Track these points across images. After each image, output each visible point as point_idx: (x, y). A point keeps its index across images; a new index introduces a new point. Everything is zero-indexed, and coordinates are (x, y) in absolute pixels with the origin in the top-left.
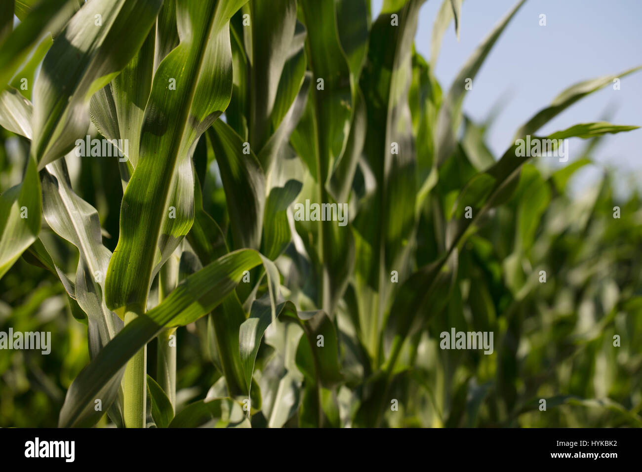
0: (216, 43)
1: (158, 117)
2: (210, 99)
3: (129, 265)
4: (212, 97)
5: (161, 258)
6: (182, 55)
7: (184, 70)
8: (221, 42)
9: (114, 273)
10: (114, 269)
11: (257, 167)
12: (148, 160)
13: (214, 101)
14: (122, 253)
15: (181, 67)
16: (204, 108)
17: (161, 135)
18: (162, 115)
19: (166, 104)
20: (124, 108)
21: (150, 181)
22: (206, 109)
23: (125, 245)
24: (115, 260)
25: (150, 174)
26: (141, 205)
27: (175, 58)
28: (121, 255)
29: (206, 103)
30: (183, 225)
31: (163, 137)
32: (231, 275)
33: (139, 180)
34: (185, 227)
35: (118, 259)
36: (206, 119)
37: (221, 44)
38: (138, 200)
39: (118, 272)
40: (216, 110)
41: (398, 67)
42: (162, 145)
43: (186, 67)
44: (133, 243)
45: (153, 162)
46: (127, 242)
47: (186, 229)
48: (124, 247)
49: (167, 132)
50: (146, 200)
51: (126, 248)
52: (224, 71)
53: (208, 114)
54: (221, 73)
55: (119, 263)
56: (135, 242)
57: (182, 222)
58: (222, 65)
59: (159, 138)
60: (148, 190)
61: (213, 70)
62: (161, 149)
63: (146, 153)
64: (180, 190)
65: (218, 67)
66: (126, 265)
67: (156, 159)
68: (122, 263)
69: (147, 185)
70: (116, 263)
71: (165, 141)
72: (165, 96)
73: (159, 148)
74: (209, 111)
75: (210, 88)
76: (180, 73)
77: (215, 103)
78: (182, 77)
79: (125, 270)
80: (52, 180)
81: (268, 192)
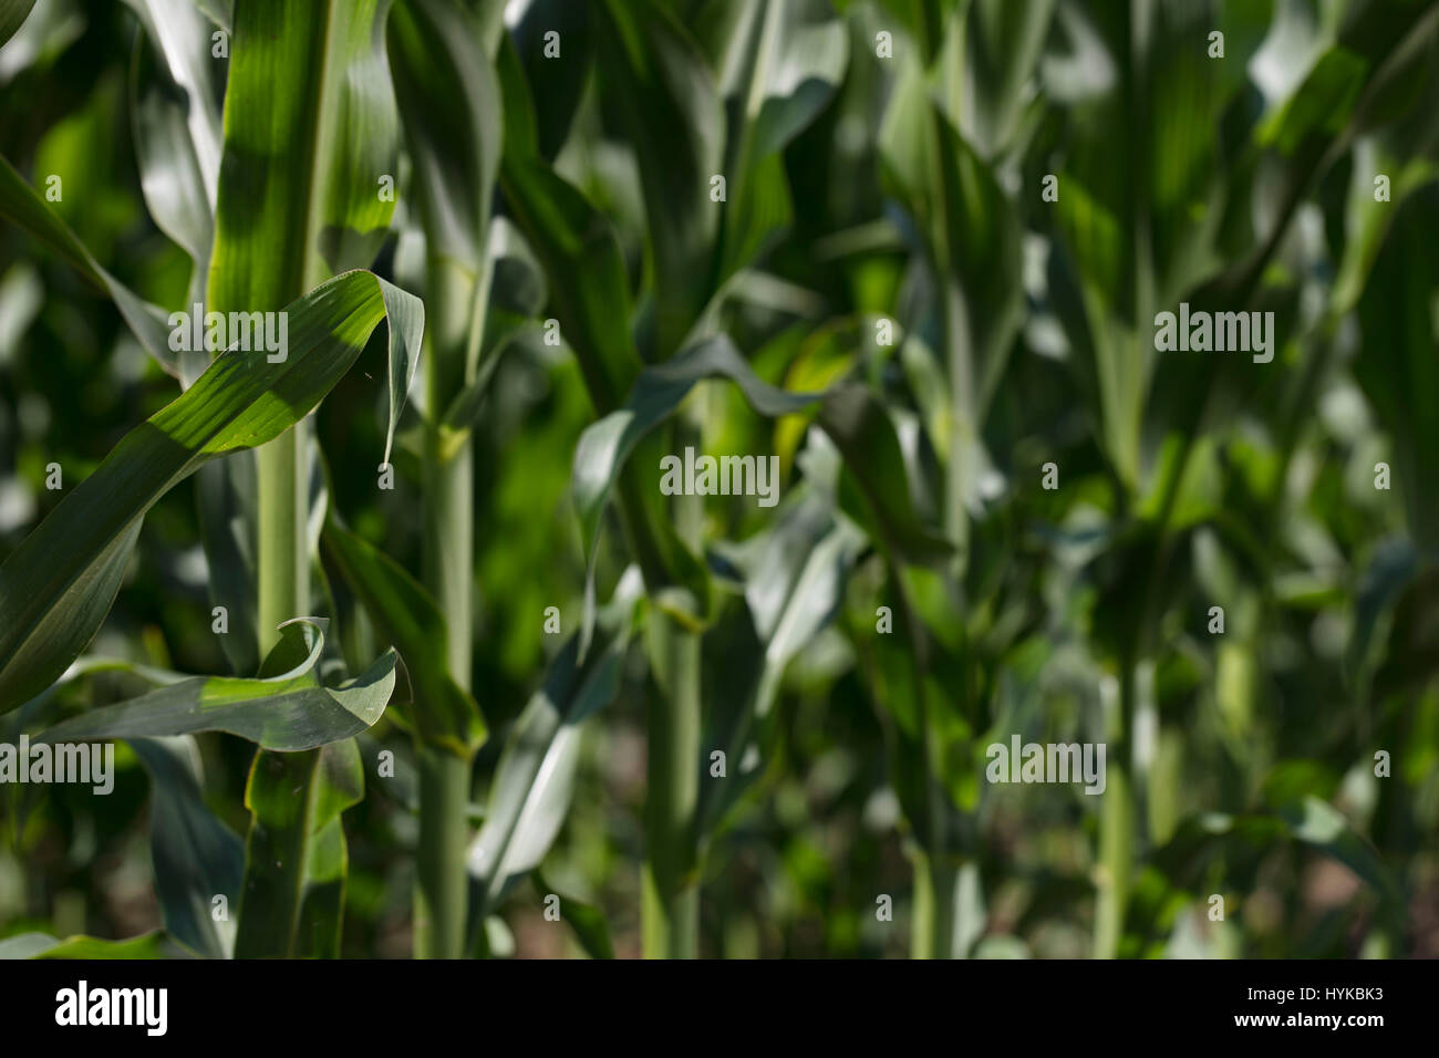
3: (253, 299)
14: (231, 272)
21: (275, 103)
23: (233, 253)
25: (271, 88)
26: (266, 159)
28: (231, 277)
34: (381, 209)
38: (258, 146)
42: (288, 17)
44: (255, 247)
46: (239, 247)
47: (384, 212)
48: (233, 256)
50: (274, 148)
51: (238, 259)
55: (231, 295)
56: (258, 244)
57: (370, 197)
60: (275, 125)
62: (289, 29)
64: (357, 123)
66: (247, 298)
67: (278, 52)
69: (270, 113)
73: (282, 27)
80: (176, 97)
81: (754, 105)
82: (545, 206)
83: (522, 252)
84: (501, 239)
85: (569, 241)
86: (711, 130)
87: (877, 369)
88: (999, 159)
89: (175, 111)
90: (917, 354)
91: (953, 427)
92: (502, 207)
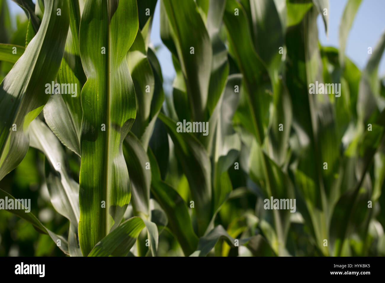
0: (118, 74)
1: (90, 130)
2: (122, 112)
3: (92, 229)
4: (124, 111)
5: (114, 222)
6: (93, 87)
7: (99, 96)
8: (122, 73)
9: (83, 236)
10: (83, 233)
11: (199, 145)
12: (89, 159)
13: (126, 113)
14: (85, 222)
15: (95, 94)
16: (120, 118)
17: (94, 141)
18: (93, 128)
19: (94, 120)
20: (78, 125)
21: (94, 172)
22: (122, 119)
23: (85, 217)
24: (81, 227)
25: (93, 168)
26: (92, 189)
27: (89, 89)
28: (85, 224)
29: (121, 115)
30: (124, 198)
31: (96, 142)
32: (130, 234)
33: (86, 172)
34: (126, 199)
35: (83, 227)
36: (125, 125)
37: (122, 74)
38: (90, 185)
39: (86, 235)
40: (129, 118)
41: (309, 59)
42: (96, 147)
43: (99, 94)
44: (91, 214)
45: (93, 160)
46: (87, 215)
47: (127, 200)
48: (85, 218)
49: (98, 138)
50: (94, 185)
51: (87, 218)
52: (129, 92)
53: (125, 122)
54: (127, 93)
55: (85, 229)
56: (92, 214)
57: (123, 196)
58: (127, 88)
59: (93, 142)
60: (94, 178)
61: (120, 92)
62: (96, 150)
63: (86, 154)
64: (117, 175)
65: (124, 90)
66: (90, 230)
67: (94, 157)
68: (87, 229)
69: (93, 175)
70: (82, 229)
71: (98, 144)
72: (92, 115)
73: (95, 150)
74: (124, 120)
75: (121, 104)
76: (97, 98)
77: (127, 114)
78: (99, 101)
79: (90, 233)
80: (57, 174)
81: (216, 159)
82: (164, 194)
83: (159, 208)
84: (152, 205)
85: (172, 203)
86: (207, 167)
87: (254, 230)
88: (282, 166)
89: (57, 178)
90: (265, 225)
91: (278, 244)
92: (152, 197)
